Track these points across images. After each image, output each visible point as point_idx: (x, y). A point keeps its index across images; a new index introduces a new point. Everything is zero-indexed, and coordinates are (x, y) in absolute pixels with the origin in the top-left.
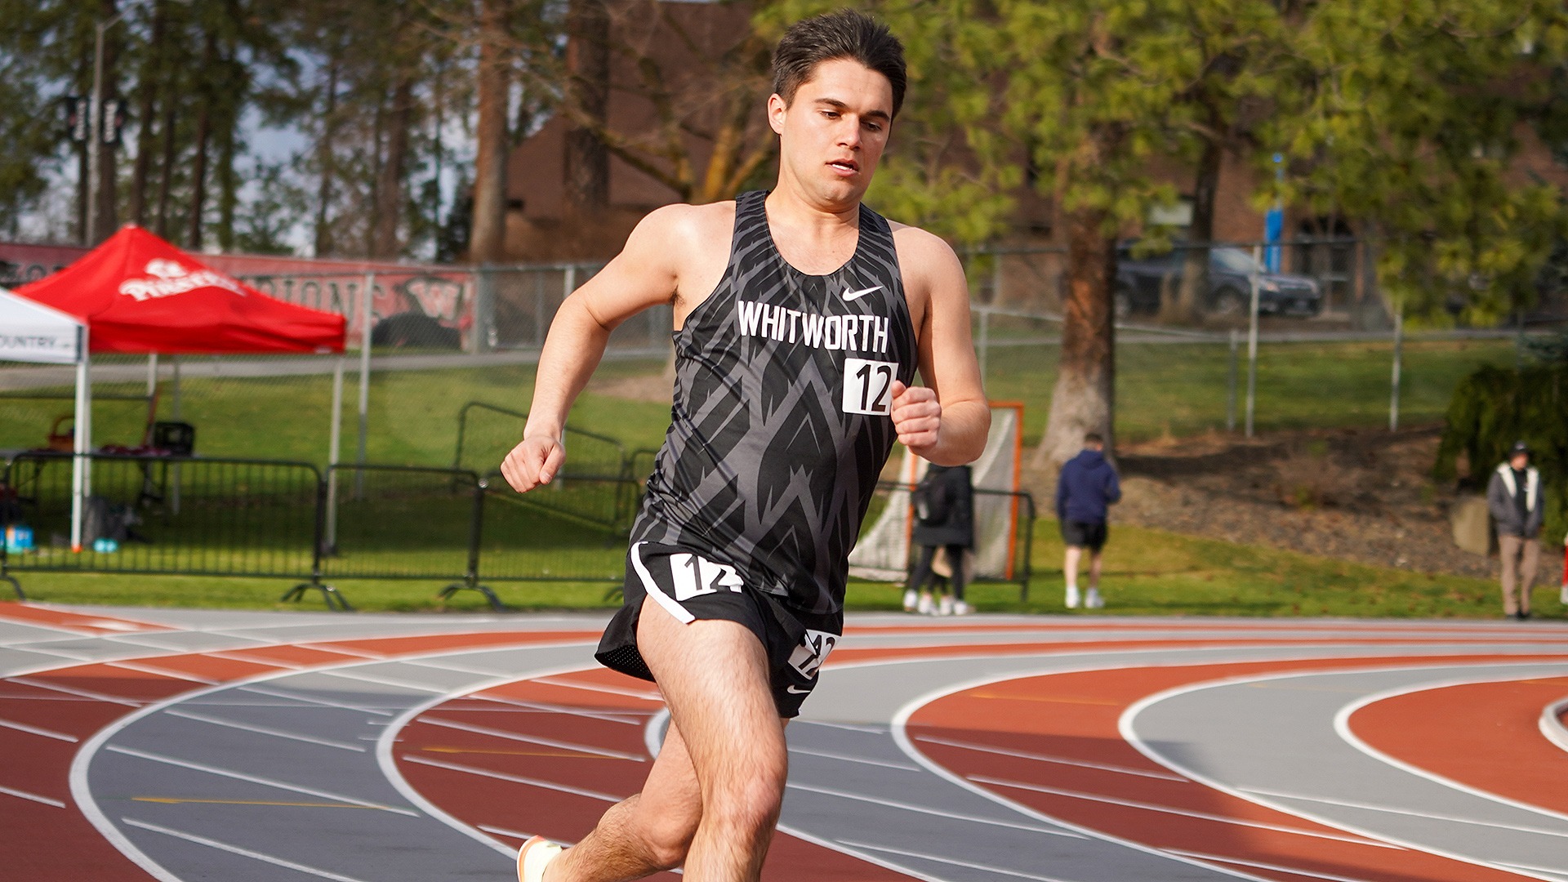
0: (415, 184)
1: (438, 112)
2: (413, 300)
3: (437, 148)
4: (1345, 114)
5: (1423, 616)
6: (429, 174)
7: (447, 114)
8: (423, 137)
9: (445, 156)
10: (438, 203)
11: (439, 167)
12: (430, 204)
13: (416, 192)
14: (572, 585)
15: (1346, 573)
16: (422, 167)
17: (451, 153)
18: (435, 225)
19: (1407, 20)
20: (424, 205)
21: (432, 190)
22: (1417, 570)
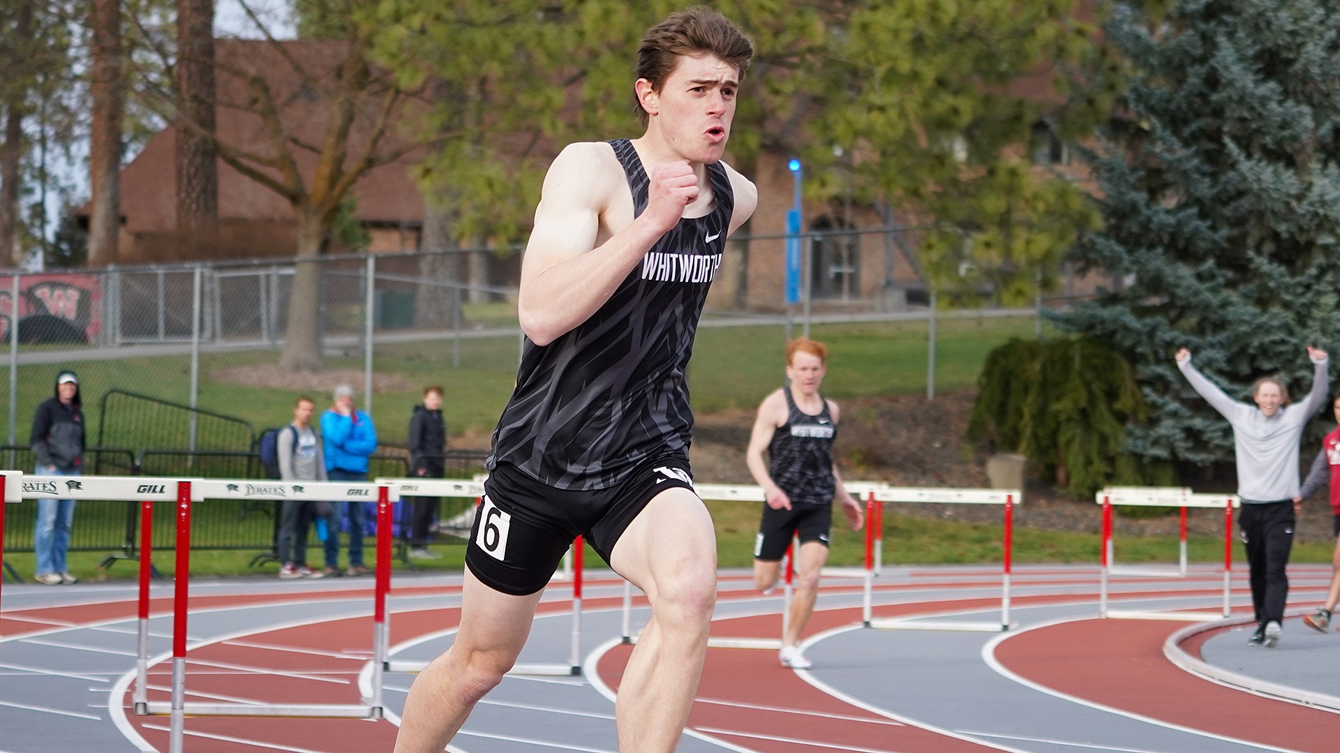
0: (24, 208)
1: (43, 141)
2: (39, 303)
3: (42, 175)
4: (882, 109)
5: (973, 562)
6: (37, 197)
7: (50, 144)
8: (30, 165)
9: (49, 181)
10: (44, 222)
11: (44, 192)
12: (38, 223)
13: (25, 214)
14: (215, 553)
15: (901, 525)
16: (30, 191)
17: (56, 179)
18: (43, 242)
19: (934, 21)
20: (32, 225)
21: (39, 211)
22: (963, 521)
